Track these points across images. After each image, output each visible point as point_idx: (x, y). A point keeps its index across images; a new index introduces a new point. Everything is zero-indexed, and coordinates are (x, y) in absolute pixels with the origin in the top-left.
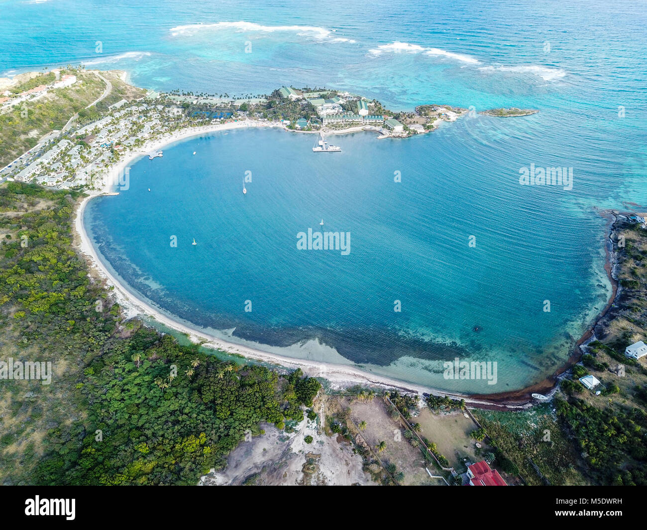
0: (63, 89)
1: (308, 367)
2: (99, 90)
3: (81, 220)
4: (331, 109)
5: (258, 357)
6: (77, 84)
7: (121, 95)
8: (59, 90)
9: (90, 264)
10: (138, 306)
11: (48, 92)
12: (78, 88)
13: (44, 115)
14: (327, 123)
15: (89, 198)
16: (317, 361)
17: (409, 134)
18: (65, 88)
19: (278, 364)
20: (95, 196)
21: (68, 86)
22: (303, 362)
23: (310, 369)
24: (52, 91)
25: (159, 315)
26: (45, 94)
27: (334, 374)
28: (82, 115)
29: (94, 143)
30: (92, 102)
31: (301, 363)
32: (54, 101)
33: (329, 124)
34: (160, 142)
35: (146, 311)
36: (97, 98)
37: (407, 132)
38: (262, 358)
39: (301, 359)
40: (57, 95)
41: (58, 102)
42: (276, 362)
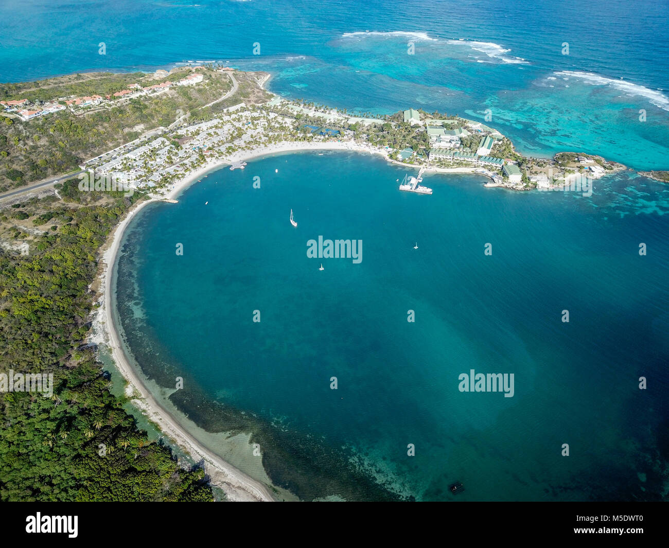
0: (186, 87)
1: (217, 469)
2: (222, 91)
3: (127, 223)
4: (447, 142)
5: (174, 436)
6: (201, 83)
7: (242, 98)
8: (182, 87)
9: (100, 274)
10: (107, 334)
11: (171, 89)
12: (201, 87)
13: (157, 111)
14: (433, 158)
15: (149, 201)
16: (231, 464)
17: (526, 187)
18: (189, 86)
19: (188, 453)
20: (156, 200)
21: (192, 85)
22: (216, 460)
23: (217, 473)
24: (174, 88)
25: (119, 350)
26: (167, 90)
27: (238, 491)
28: (193, 114)
29: (187, 144)
30: (209, 103)
31: (213, 460)
32: (172, 98)
33: (436, 159)
34: (251, 153)
35: (110, 342)
36: (217, 99)
37: (525, 184)
38: (177, 439)
39: (217, 455)
40: (178, 93)
41: (176, 99)
42: (188, 450)
